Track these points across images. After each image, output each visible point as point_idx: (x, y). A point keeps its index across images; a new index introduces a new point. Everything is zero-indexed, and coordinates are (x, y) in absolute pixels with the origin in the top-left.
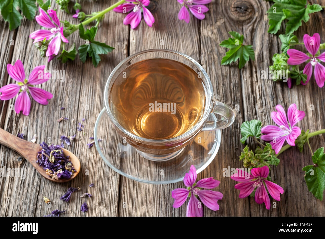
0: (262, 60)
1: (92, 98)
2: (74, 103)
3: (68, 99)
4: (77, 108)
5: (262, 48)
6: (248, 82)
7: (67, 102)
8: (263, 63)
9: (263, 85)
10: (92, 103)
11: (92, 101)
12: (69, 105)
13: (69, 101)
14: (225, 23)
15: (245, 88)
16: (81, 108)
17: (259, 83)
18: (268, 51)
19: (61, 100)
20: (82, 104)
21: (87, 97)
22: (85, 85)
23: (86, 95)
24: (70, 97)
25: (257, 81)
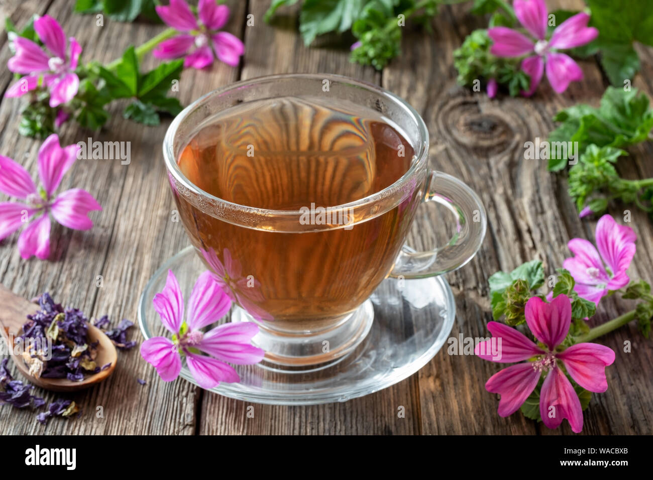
0: (539, 210)
1: (131, 283)
2: (84, 293)
3: (69, 286)
4: (91, 302)
5: (538, 191)
6: (512, 249)
7: (68, 291)
8: (544, 216)
9: (549, 251)
10: (129, 293)
11: (129, 289)
12: (71, 296)
13: (72, 289)
14: (446, 150)
15: (507, 259)
16: (101, 303)
17: (540, 250)
18: (553, 195)
19: (52, 287)
20: (104, 294)
21: (117, 282)
22: (116, 261)
23: (115, 279)
24: (76, 281)
25: (534, 247)
